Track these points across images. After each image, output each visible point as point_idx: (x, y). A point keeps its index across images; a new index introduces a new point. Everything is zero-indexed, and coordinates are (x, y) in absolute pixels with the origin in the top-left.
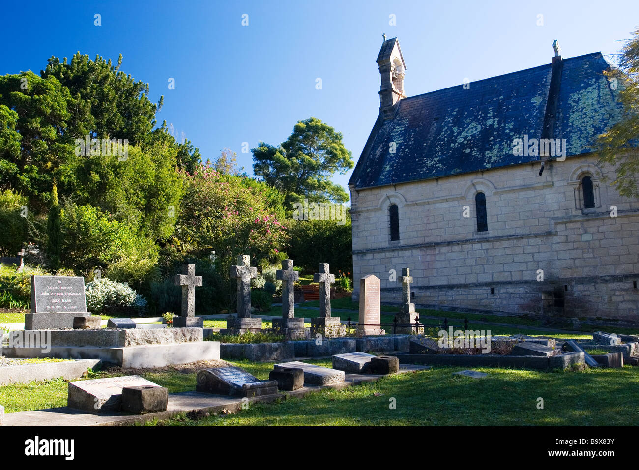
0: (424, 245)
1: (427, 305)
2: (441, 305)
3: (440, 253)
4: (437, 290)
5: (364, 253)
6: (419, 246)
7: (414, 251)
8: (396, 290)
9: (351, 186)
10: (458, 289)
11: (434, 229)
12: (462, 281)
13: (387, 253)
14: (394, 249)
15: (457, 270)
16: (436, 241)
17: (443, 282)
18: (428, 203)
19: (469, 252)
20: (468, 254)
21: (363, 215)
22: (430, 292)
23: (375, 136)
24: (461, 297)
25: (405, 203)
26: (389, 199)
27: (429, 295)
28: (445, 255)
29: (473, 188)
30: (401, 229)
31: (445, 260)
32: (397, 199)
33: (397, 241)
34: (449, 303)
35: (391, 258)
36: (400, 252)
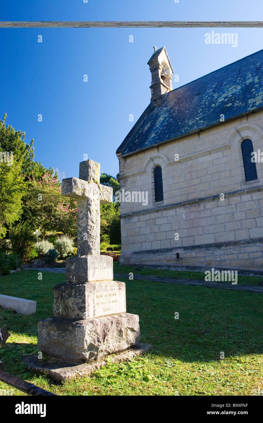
0: (188, 202)
1: (193, 267)
2: (208, 266)
3: (205, 209)
4: (203, 249)
5: (130, 216)
6: (183, 204)
7: (178, 210)
8: (160, 252)
9: (118, 154)
10: (228, 248)
11: (198, 184)
12: (231, 239)
13: (152, 215)
14: (158, 209)
15: (224, 226)
16: (200, 197)
17: (210, 240)
18: (191, 159)
19: (237, 205)
20: (236, 208)
21: (130, 180)
22: (196, 253)
23: (145, 117)
24: (230, 257)
25: (168, 162)
26: (153, 160)
27: (195, 256)
28: (211, 211)
29: (238, 135)
30: (165, 189)
31: (211, 216)
32: (160, 160)
33: (160, 202)
34: (217, 263)
35: (155, 219)
36: (164, 212)
